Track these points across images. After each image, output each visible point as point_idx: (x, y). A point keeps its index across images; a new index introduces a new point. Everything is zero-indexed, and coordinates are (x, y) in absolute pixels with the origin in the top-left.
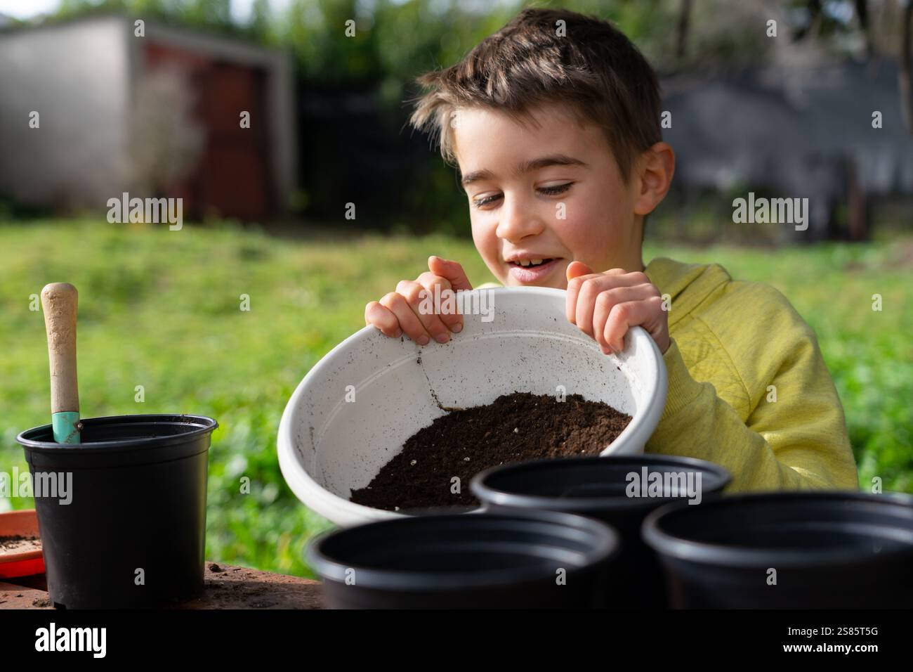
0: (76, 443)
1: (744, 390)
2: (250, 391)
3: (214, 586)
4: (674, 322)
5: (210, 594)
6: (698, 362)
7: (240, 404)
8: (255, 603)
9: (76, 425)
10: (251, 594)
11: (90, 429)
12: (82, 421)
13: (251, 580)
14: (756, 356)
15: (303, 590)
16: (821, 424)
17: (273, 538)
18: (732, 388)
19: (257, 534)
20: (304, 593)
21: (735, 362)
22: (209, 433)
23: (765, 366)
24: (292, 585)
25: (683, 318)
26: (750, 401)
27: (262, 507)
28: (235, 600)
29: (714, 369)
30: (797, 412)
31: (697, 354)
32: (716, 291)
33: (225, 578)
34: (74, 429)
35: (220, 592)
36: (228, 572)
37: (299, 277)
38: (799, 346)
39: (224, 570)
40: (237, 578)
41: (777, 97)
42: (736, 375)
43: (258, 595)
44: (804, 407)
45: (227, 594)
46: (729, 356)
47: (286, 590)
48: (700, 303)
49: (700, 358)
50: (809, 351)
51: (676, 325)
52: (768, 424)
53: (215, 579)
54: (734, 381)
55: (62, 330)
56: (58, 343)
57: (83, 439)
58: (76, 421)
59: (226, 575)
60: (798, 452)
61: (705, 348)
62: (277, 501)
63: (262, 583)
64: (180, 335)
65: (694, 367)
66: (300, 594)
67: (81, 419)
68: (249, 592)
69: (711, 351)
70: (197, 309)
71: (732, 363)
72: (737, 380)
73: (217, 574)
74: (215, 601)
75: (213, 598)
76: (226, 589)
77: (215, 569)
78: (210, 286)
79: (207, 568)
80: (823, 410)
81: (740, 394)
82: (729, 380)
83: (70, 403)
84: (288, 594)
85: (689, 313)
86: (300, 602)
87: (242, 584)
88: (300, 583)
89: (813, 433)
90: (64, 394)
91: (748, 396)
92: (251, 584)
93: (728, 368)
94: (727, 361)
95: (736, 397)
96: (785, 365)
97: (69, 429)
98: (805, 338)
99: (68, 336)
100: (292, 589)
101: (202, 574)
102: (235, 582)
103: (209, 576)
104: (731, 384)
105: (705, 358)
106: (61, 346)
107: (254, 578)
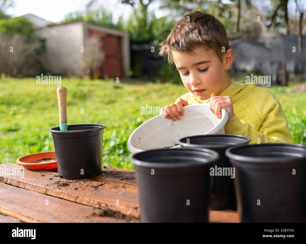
0: (66, 131)
1: (259, 117)
2: (116, 124)
3: (104, 172)
4: (240, 97)
5: (103, 174)
6: (246, 109)
7: (113, 127)
8: (116, 176)
9: (66, 127)
10: (115, 174)
11: (70, 127)
12: (68, 126)
13: (115, 170)
14: (263, 107)
15: (129, 173)
16: (281, 126)
17: (122, 163)
18: (256, 116)
19: (118, 162)
20: (130, 174)
21: (257, 109)
22: (103, 129)
23: (265, 110)
24: (126, 172)
25: (242, 96)
26: (261, 120)
27: (119, 155)
28: (110, 176)
29: (251, 111)
30: (275, 123)
31: (246, 107)
32: (252, 89)
33: (108, 170)
34: (66, 128)
35: (106, 173)
36: (108, 168)
37: (130, 94)
38: (275, 105)
39: (107, 168)
40: (111, 170)
41: (262, 45)
42: (257, 113)
43: (117, 174)
44: (276, 121)
45: (108, 174)
46: (255, 107)
47: (125, 173)
48: (247, 92)
49: (247, 108)
50: (278, 106)
51: (240, 98)
52: (266, 126)
53: (105, 170)
54: (257, 114)
55: (63, 100)
56: (61, 104)
57: (68, 130)
58: (66, 125)
59: (108, 169)
60: (276, 133)
61: (248, 105)
62: (123, 154)
63: (118, 171)
64: (97, 109)
65: (245, 110)
66: (129, 174)
67: (68, 125)
68: (114, 173)
69: (250, 106)
70: (101, 102)
71: (256, 109)
72: (258, 114)
73: (106, 169)
74: (105, 176)
75: (104, 175)
76: (108, 173)
77: (105, 167)
78: (105, 96)
79: (103, 167)
80: (282, 122)
81: (258, 118)
82: (255, 114)
83: (65, 120)
84: (125, 174)
85: (244, 95)
86: (129, 176)
87: (113, 171)
88: (129, 171)
89: (280, 128)
90: (63, 118)
91: (260, 118)
92: (115, 172)
93: (255, 111)
94: (255, 109)
95: (257, 118)
96: (271, 110)
97: (64, 128)
98: (277, 103)
99: (64, 102)
100: (127, 173)
101: (101, 169)
102: (110, 171)
103: (103, 169)
104: (256, 115)
105: (248, 108)
106: (62, 105)
107: (116, 170)
